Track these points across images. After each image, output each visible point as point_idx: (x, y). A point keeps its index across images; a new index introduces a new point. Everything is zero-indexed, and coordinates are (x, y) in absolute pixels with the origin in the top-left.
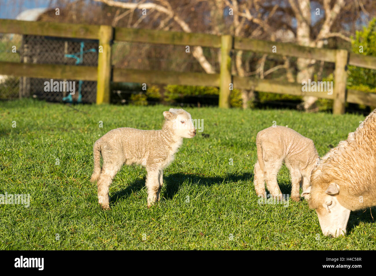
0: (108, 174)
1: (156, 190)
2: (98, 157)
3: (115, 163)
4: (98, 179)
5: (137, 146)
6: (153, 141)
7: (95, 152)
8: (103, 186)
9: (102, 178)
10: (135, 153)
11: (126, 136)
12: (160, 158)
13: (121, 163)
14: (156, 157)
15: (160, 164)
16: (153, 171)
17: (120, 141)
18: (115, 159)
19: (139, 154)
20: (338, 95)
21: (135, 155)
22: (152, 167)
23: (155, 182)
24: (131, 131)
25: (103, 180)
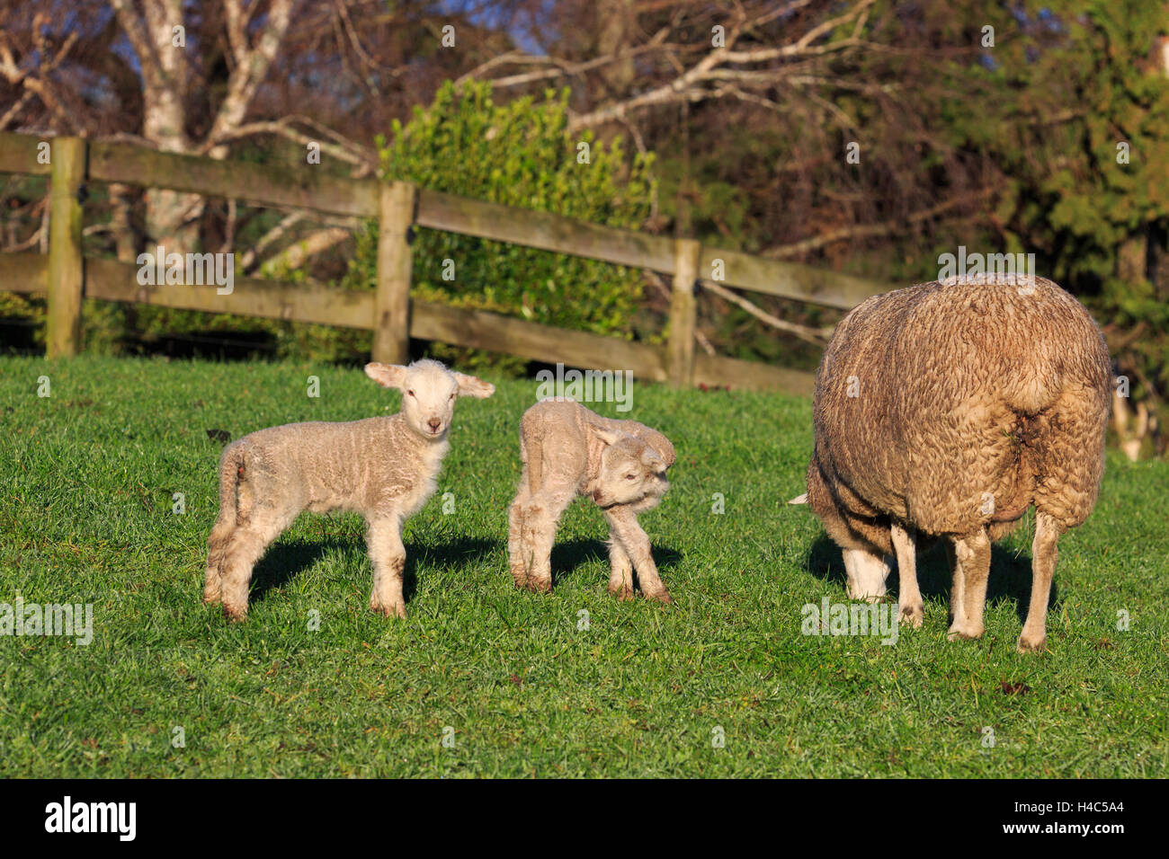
0: (258, 531)
1: (397, 567)
2: (231, 479)
3: (281, 509)
4: (229, 539)
5: (340, 462)
6: (374, 442)
7: (227, 465)
8: (239, 560)
9: (240, 536)
10: (336, 481)
11: (310, 442)
12: (398, 483)
13: (295, 512)
14: (388, 482)
15: (398, 500)
16: (382, 518)
17: (296, 457)
18: (283, 496)
19: (346, 483)
20: (386, 315)
21: (336, 486)
22: (380, 509)
23: (391, 548)
24: (320, 430)
25: (241, 545)
